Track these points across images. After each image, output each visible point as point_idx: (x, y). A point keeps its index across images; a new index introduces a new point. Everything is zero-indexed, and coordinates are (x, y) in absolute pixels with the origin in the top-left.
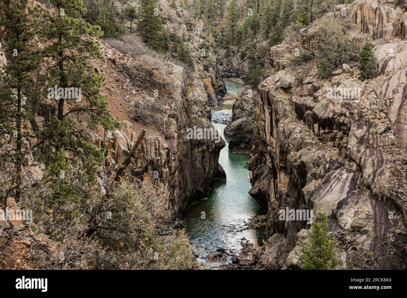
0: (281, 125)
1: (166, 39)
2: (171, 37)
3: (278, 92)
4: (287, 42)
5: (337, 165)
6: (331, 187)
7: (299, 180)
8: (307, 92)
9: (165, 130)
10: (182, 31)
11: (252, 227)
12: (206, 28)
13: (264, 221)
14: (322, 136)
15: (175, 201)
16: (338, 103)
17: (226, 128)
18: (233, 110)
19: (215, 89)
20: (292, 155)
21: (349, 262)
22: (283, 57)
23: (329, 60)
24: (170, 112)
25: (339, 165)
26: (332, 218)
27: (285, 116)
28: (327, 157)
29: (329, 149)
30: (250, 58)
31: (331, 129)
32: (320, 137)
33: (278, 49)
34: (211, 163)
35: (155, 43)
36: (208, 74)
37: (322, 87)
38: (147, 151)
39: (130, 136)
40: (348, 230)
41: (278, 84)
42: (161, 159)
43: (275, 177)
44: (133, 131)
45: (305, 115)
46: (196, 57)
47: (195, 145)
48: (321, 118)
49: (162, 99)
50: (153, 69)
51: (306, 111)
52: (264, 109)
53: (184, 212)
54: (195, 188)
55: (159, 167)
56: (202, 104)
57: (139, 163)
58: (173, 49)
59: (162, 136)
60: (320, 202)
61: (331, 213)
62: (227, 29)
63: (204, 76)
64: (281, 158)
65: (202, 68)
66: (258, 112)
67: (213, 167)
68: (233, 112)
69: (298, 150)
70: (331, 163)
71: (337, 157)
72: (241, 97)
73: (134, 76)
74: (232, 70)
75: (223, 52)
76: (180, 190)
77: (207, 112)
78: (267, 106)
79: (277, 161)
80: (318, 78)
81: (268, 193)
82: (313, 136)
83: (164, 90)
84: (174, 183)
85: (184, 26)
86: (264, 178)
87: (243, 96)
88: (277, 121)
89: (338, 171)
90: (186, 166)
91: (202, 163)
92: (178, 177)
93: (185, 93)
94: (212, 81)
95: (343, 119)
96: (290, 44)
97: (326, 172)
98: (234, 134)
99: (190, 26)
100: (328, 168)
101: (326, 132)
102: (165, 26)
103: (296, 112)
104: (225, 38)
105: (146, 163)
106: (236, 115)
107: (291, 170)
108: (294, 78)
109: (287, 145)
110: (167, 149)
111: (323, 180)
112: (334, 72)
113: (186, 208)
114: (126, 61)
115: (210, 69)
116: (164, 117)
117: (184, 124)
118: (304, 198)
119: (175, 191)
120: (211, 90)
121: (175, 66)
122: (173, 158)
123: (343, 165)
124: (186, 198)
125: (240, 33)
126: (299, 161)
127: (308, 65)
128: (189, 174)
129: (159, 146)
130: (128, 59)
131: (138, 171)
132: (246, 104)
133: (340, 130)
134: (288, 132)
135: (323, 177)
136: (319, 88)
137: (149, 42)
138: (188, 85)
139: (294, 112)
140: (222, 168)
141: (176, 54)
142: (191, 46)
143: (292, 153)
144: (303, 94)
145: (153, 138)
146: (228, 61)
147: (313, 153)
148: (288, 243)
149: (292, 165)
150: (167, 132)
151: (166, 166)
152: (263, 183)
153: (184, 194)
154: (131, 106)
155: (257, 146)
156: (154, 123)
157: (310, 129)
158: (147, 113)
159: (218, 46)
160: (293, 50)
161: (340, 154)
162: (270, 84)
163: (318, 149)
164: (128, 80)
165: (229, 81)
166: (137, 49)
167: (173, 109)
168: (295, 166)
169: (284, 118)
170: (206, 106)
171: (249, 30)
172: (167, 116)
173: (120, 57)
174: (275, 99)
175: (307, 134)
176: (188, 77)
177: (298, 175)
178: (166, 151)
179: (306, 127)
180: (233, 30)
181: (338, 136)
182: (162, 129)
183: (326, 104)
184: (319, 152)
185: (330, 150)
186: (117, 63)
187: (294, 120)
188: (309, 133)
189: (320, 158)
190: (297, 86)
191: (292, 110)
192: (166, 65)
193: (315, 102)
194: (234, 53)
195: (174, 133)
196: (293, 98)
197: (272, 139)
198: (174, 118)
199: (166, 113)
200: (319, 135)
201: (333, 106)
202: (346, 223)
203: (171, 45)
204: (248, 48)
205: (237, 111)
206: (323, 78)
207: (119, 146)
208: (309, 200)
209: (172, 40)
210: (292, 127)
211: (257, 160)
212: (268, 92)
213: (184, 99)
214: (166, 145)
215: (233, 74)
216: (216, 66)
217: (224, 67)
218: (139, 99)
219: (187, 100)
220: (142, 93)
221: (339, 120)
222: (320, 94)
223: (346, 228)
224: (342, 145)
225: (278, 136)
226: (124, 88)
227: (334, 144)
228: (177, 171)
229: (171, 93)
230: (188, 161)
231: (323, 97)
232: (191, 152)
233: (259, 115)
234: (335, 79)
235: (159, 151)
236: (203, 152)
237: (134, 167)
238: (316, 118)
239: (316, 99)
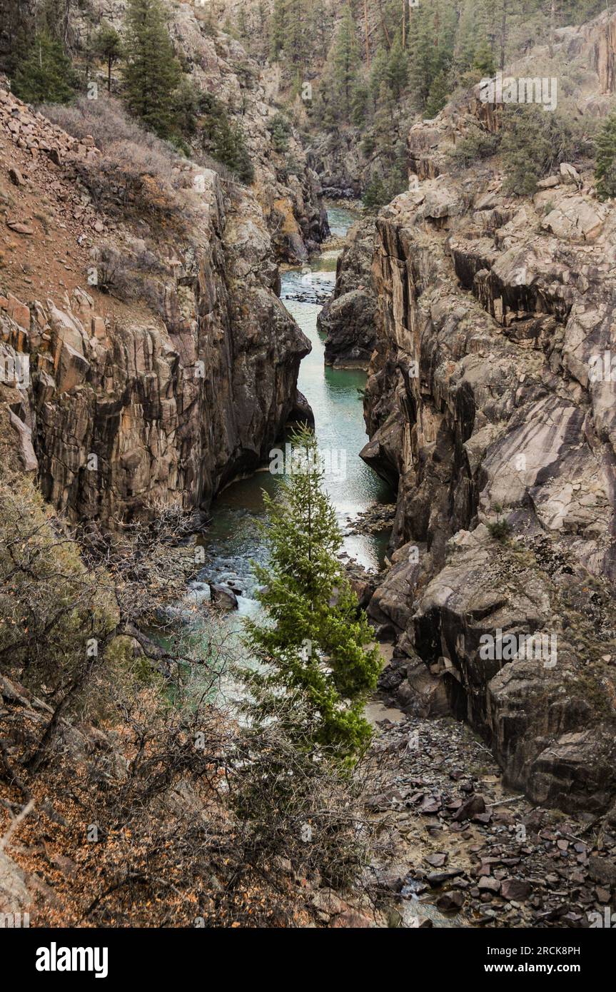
0: (424, 302)
1: (190, 107)
2: (201, 102)
3: (421, 228)
4: (447, 113)
5: (539, 390)
6: (525, 438)
7: (460, 424)
8: (481, 227)
9: (169, 313)
10: (227, 90)
11: (364, 530)
12: (288, 83)
13: (392, 517)
14: (510, 326)
15: (192, 472)
16: (547, 253)
17: (322, 312)
18: (338, 271)
19: (302, 224)
20: (447, 370)
21: (556, 599)
22: (436, 147)
23: (530, 155)
24: (181, 273)
25: (544, 391)
26: (525, 505)
27: (434, 282)
28: (518, 373)
29: (524, 356)
30: (384, 153)
31: (530, 309)
32: (507, 329)
33: (426, 130)
34: (277, 390)
35: (162, 117)
36: (285, 190)
37: (514, 215)
38: (127, 360)
39: (88, 325)
40: (557, 530)
41: (421, 209)
42: (158, 377)
43: (413, 420)
44: (95, 314)
45: (476, 280)
46: (259, 150)
47: (242, 349)
48: (509, 285)
49: (163, 243)
50: (142, 174)
51: (478, 270)
52: (390, 266)
53: (215, 497)
54: (241, 445)
55: (154, 396)
56: (258, 257)
57: (110, 385)
58: (206, 131)
59: (161, 325)
60: (500, 470)
61: (522, 495)
62: (334, 85)
63: (277, 195)
64: (424, 376)
65: (272, 176)
66: (378, 274)
67: (283, 398)
68: (337, 276)
69: (458, 358)
70: (528, 385)
71: (541, 372)
72: (356, 241)
73: (99, 190)
74: (343, 182)
75: (323, 139)
76: (204, 447)
77: (269, 274)
78: (396, 260)
79: (416, 385)
80: (508, 197)
81: (400, 456)
82: (492, 326)
83: (168, 221)
84: (189, 432)
85: (233, 77)
86: (392, 422)
87: (360, 241)
88: (418, 293)
89: (542, 403)
90: (219, 395)
91: (257, 388)
92: (198, 418)
93: (218, 231)
94: (294, 207)
95: (555, 287)
96: (453, 118)
97: (517, 407)
98: (337, 326)
99: (247, 79)
100: (522, 398)
101: (520, 317)
102: (189, 77)
103: (458, 274)
104: (329, 107)
105: (124, 387)
106: (344, 282)
107: (444, 402)
108: (455, 196)
109: (435, 347)
110: (173, 354)
111: (510, 423)
112: (541, 183)
113: (219, 490)
114: (82, 153)
115: (291, 178)
116: (166, 284)
117: (215, 300)
118: (468, 462)
119: (192, 450)
120: (292, 227)
121: (197, 168)
122: (186, 377)
123: (553, 390)
124: (218, 466)
125: (363, 95)
126: (459, 382)
127: (487, 165)
128: (227, 412)
129: (154, 348)
130: (87, 151)
131: (106, 405)
132: (365, 258)
133: (550, 313)
134: (439, 318)
135: (509, 416)
136: (507, 219)
137: (149, 113)
138: (228, 213)
139: (453, 273)
140: (305, 401)
141: (211, 144)
142: (248, 124)
143: (446, 363)
144: (473, 232)
145: (139, 330)
146: (336, 161)
147: (489, 365)
148: (434, 562)
149: (444, 391)
150: (173, 317)
151: (171, 394)
152: (390, 433)
153: (214, 458)
154: (91, 257)
155: (382, 352)
156: (145, 296)
157: (486, 310)
158: (128, 273)
159: (314, 125)
160: (458, 132)
161: (548, 366)
162: (404, 209)
163: (501, 356)
164: (86, 199)
165: (337, 206)
166: (111, 128)
167: (188, 266)
168: (451, 394)
169: (431, 288)
170: (268, 260)
171: (383, 87)
172: (173, 281)
173: (68, 145)
174: (413, 244)
175: (478, 321)
176: (228, 193)
177: (458, 414)
178: (171, 359)
179: (477, 307)
180: (348, 88)
181: (544, 327)
182: (162, 310)
183: (520, 254)
184: (503, 361)
185: (526, 358)
186: (60, 159)
187: (453, 290)
188: (483, 320)
189: (504, 375)
190: (462, 214)
191: (450, 268)
192: (176, 165)
193: (498, 249)
194: (349, 141)
195: (189, 320)
196: (451, 240)
197: (408, 335)
198: (190, 285)
199: (171, 274)
200: (503, 324)
201: (534, 258)
202: (554, 517)
203: (201, 121)
204: (380, 130)
205: (346, 274)
206: (518, 194)
207: (63, 349)
208: (479, 468)
209: (204, 111)
210: (448, 307)
211: (380, 383)
212: (399, 228)
213: (217, 245)
214: (169, 347)
215: (348, 192)
216: (305, 172)
217: (327, 175)
218: (110, 242)
219: (223, 247)
220: (118, 228)
221: (547, 289)
222: (510, 233)
223: (552, 527)
224: (552, 345)
225: (417, 328)
226: (76, 217)
227: (537, 343)
228: (196, 406)
229: (184, 230)
230: (225, 384)
231: (514, 239)
232: (233, 365)
233: (380, 281)
234: (543, 198)
235: (154, 360)
236: (260, 363)
237: (98, 395)
238: (497, 286)
239: (499, 244)
